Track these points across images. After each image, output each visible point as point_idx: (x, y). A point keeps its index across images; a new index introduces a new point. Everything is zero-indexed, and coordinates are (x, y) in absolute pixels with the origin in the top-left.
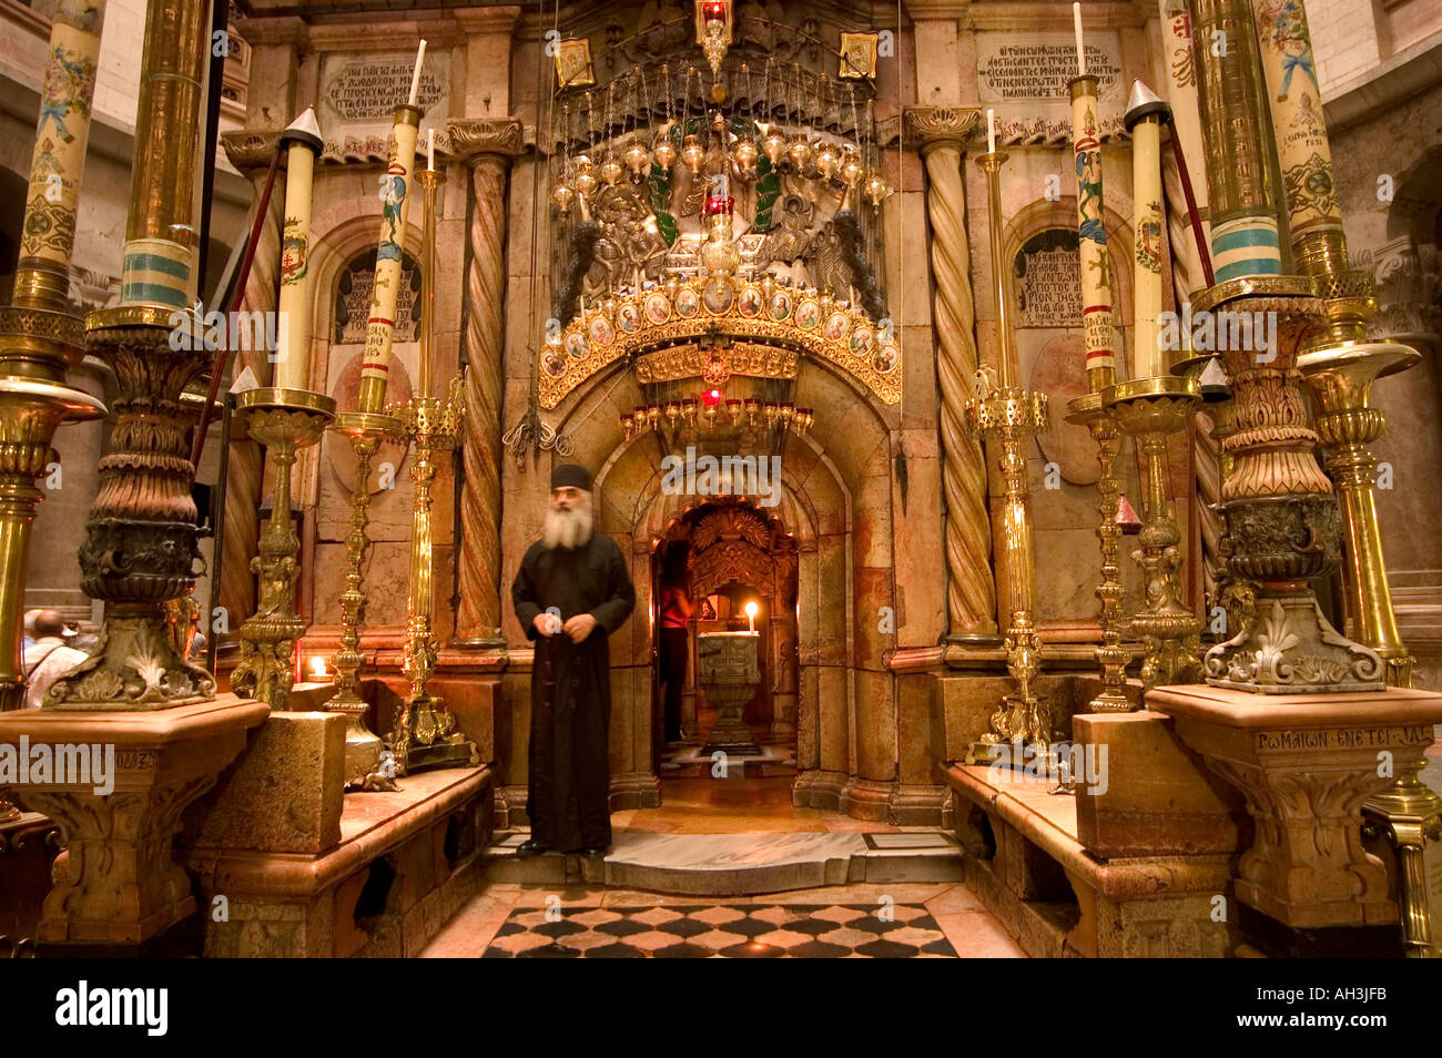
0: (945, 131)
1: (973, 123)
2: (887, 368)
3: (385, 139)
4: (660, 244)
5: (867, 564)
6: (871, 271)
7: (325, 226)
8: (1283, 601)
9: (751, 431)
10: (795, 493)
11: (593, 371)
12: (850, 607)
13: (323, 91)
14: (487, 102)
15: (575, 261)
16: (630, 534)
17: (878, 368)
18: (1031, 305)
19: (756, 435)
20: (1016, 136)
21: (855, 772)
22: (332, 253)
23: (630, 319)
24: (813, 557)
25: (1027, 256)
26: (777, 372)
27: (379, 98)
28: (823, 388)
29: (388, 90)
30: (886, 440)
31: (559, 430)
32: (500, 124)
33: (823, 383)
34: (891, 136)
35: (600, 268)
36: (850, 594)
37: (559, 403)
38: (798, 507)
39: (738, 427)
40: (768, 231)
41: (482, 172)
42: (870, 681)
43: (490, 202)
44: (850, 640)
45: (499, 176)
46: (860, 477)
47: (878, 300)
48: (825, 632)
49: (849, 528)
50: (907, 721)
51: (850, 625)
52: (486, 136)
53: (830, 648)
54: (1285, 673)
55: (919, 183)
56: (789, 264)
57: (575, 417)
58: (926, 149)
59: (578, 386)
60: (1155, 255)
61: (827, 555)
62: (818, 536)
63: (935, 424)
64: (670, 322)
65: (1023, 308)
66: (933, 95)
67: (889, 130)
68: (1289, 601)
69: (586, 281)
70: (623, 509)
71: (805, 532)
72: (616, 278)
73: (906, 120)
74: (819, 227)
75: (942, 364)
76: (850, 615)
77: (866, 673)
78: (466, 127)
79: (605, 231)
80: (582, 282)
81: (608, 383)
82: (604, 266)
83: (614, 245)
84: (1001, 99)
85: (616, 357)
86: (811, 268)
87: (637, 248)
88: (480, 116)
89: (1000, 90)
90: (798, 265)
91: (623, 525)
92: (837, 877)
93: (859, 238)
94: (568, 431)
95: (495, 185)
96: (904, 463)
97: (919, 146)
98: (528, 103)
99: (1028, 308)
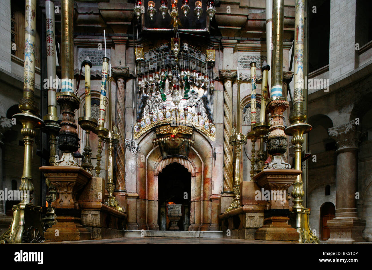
0: (229, 76)
1: (235, 74)
2: (212, 133)
3: (95, 71)
4: (162, 101)
5: (206, 177)
6: (210, 110)
7: (81, 93)
8: (276, 156)
9: (182, 147)
10: (191, 163)
11: (147, 131)
12: (202, 187)
13: (78, 57)
14: (120, 62)
15: (142, 104)
16: (154, 171)
17: (211, 133)
18: (246, 120)
19: (183, 149)
20: (245, 78)
21: (202, 223)
22: (83, 100)
23: (155, 118)
24: (195, 177)
25: (246, 108)
26: (188, 133)
27: (93, 60)
28: (198, 137)
29: (95, 58)
30: (212, 150)
31: (138, 145)
32: (124, 68)
33: (198, 136)
34: (216, 77)
35: (148, 106)
36: (202, 185)
37: (138, 138)
38: (192, 166)
39: (179, 146)
40: (187, 99)
41: (119, 81)
42: (206, 202)
43: (121, 89)
44: (202, 195)
45: (123, 82)
46: (206, 158)
47: (211, 117)
48: (197, 194)
49: (203, 170)
50: (213, 210)
51: (202, 191)
52: (120, 71)
53: (198, 197)
54: (273, 166)
55: (222, 89)
56: (191, 107)
57: (142, 142)
58: (225, 80)
59: (143, 134)
60: (265, 97)
61: (198, 177)
62: (196, 173)
63: (223, 146)
64: (164, 120)
65: (244, 121)
66: (227, 67)
67: (216, 75)
68: (277, 156)
69: (144, 109)
70: (152, 165)
71: (193, 172)
72: (152, 108)
73: (220, 72)
74: (198, 99)
75: (225, 132)
76: (202, 189)
77: (205, 201)
78: (116, 68)
79: (149, 97)
80: (143, 110)
81: (149, 134)
82: (149, 106)
83: (151, 101)
84: (243, 69)
85: (152, 127)
86: (197, 108)
87: (157, 102)
88: (118, 66)
89: (243, 66)
90: (194, 107)
91: (152, 169)
92: (197, 236)
93: (208, 102)
94: (140, 145)
95: (123, 84)
96: (215, 154)
97: (222, 79)
98: (130, 64)
99: (245, 121)
